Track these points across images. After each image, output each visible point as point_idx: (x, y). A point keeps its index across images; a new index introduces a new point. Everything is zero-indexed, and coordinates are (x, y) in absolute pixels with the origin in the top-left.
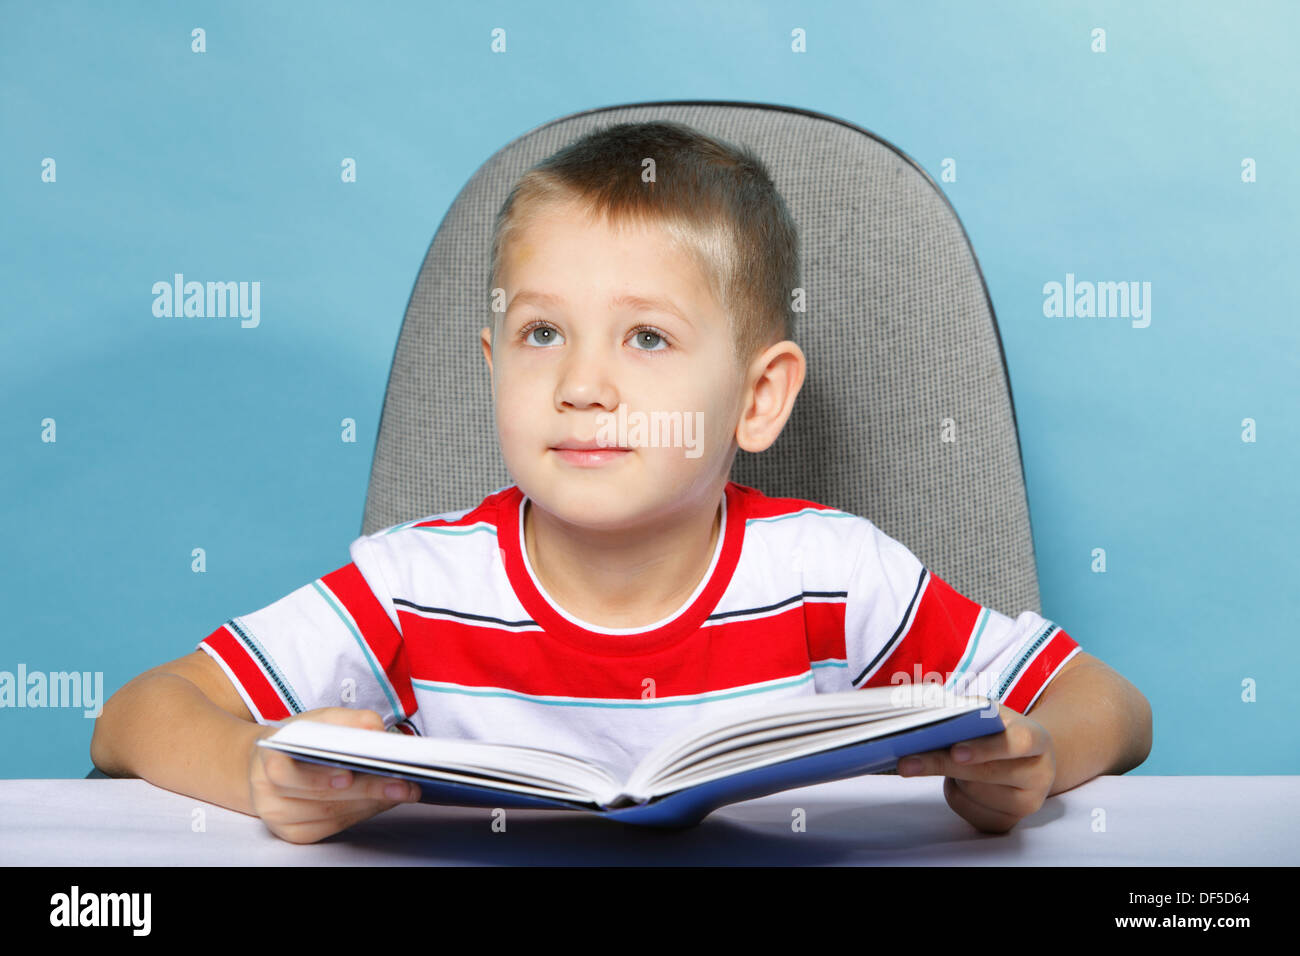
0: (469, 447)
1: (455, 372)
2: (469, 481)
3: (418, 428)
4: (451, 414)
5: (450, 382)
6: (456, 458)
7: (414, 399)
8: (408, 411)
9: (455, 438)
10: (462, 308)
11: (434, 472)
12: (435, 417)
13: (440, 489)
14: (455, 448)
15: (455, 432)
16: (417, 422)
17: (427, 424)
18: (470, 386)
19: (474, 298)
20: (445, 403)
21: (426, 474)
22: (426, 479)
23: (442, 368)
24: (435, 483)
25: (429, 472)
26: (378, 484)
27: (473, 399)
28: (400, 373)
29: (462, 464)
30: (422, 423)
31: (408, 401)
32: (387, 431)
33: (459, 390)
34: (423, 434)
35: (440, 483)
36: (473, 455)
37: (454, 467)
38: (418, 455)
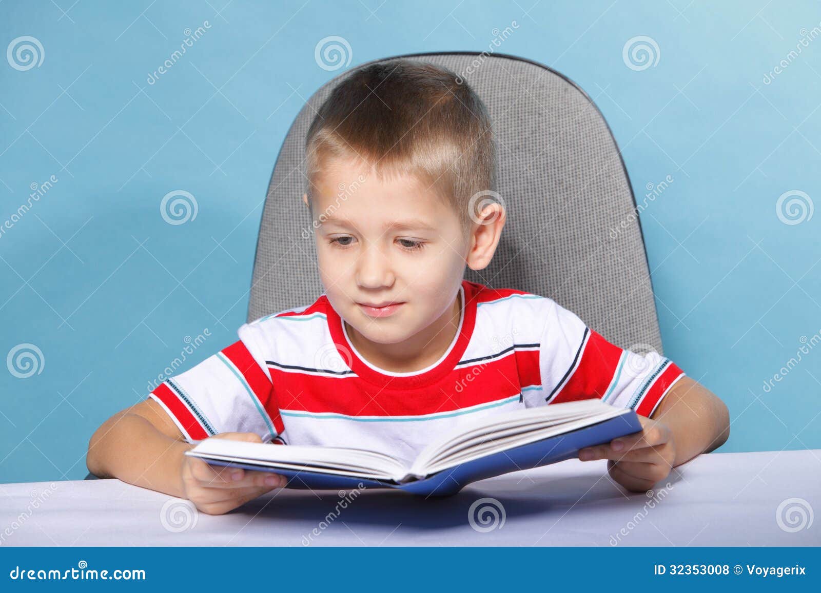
0: (310, 269)
1: (300, 224)
3: (278, 259)
4: (298, 249)
5: (297, 230)
6: (303, 276)
7: (275, 241)
8: (272, 248)
9: (301, 264)
11: (290, 285)
12: (289, 252)
13: (294, 295)
14: (302, 270)
15: (301, 260)
16: (278, 255)
17: (284, 256)
20: (295, 242)
21: (285, 286)
22: (285, 290)
23: (291, 222)
24: (290, 292)
25: (286, 285)
26: (256, 293)
28: (266, 225)
30: (281, 255)
31: (272, 242)
32: (259, 261)
34: (281, 262)
35: (293, 292)
36: (312, 273)
37: (301, 281)
38: (279, 275)
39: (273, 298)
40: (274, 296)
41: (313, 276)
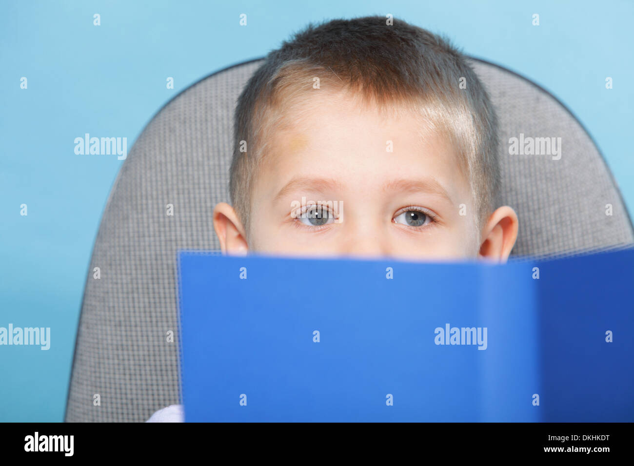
0: (166, 365)
1: (149, 298)
2: (167, 397)
3: (115, 352)
4: (147, 336)
5: (145, 307)
6: (154, 377)
7: (110, 325)
8: (105, 337)
9: (152, 358)
10: (152, 239)
11: (134, 392)
12: (132, 341)
13: (141, 407)
14: (153, 368)
15: (152, 353)
16: (115, 347)
17: (125, 347)
18: (163, 310)
19: (162, 229)
20: (141, 327)
21: (126, 394)
22: (127, 399)
23: (136, 295)
24: (135, 402)
25: (128, 392)
26: (78, 407)
27: (167, 322)
28: (94, 303)
29: (160, 382)
30: (120, 348)
31: (104, 328)
32: (84, 358)
33: (153, 314)
34: (121, 357)
35: (140, 402)
36: (170, 373)
37: (152, 385)
38: (117, 376)
39: (107, 413)
40: (109, 410)
41: (170, 377)
